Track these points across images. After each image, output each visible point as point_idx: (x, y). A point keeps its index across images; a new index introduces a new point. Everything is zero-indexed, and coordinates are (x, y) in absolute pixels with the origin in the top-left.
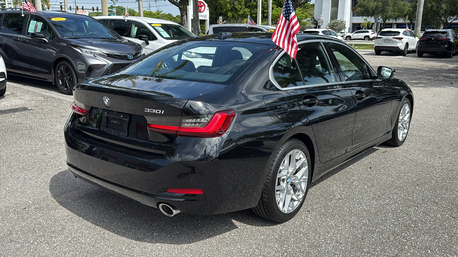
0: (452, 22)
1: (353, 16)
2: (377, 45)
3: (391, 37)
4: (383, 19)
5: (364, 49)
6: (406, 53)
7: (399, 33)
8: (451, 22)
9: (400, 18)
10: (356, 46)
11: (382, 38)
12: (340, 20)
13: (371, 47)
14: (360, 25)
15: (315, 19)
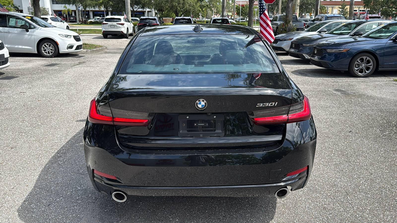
0: (138, 10)
1: (53, 4)
2: (104, 30)
3: (115, 23)
4: (84, 7)
5: (89, 34)
6: (128, 36)
7: (120, 19)
8: (136, 10)
9: (97, 6)
10: (80, 31)
11: (107, 24)
12: (42, 7)
13: (93, 32)
14: (61, 12)
15: (15, 6)
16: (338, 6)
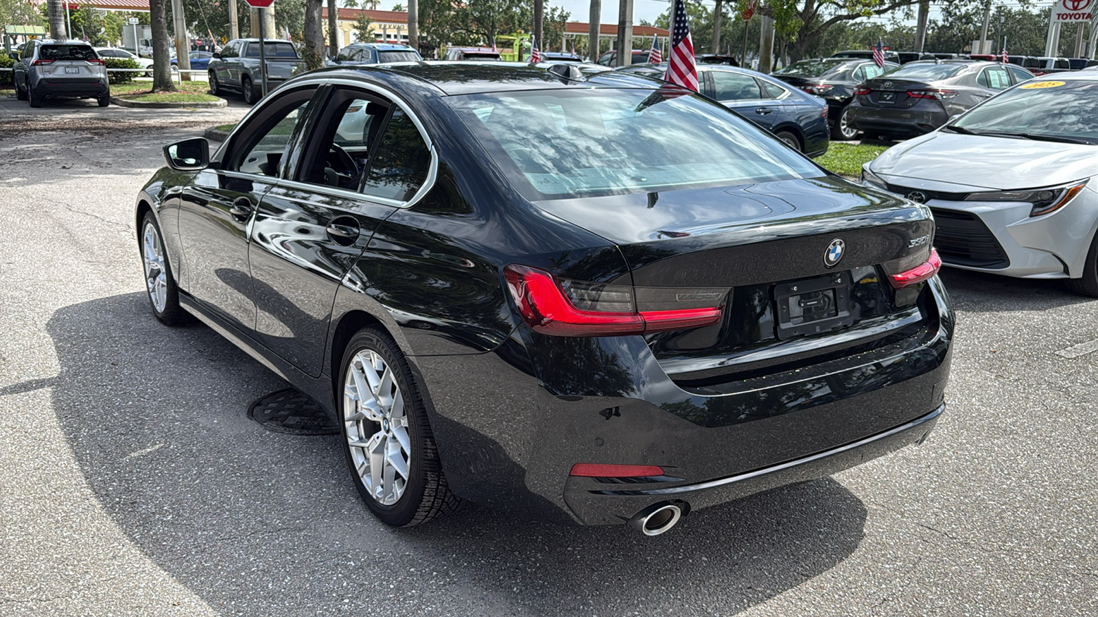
16: (350, 22)
